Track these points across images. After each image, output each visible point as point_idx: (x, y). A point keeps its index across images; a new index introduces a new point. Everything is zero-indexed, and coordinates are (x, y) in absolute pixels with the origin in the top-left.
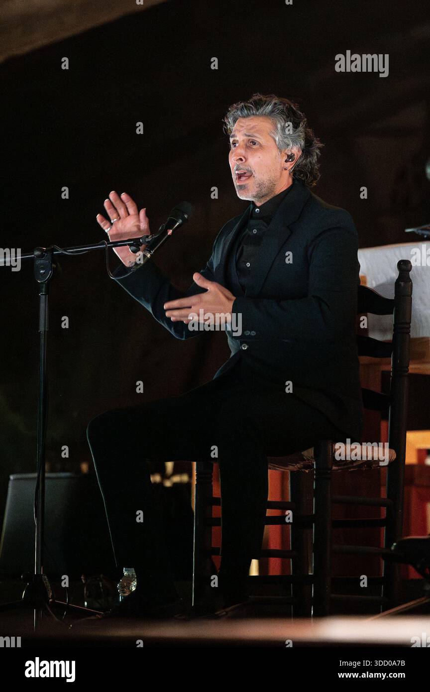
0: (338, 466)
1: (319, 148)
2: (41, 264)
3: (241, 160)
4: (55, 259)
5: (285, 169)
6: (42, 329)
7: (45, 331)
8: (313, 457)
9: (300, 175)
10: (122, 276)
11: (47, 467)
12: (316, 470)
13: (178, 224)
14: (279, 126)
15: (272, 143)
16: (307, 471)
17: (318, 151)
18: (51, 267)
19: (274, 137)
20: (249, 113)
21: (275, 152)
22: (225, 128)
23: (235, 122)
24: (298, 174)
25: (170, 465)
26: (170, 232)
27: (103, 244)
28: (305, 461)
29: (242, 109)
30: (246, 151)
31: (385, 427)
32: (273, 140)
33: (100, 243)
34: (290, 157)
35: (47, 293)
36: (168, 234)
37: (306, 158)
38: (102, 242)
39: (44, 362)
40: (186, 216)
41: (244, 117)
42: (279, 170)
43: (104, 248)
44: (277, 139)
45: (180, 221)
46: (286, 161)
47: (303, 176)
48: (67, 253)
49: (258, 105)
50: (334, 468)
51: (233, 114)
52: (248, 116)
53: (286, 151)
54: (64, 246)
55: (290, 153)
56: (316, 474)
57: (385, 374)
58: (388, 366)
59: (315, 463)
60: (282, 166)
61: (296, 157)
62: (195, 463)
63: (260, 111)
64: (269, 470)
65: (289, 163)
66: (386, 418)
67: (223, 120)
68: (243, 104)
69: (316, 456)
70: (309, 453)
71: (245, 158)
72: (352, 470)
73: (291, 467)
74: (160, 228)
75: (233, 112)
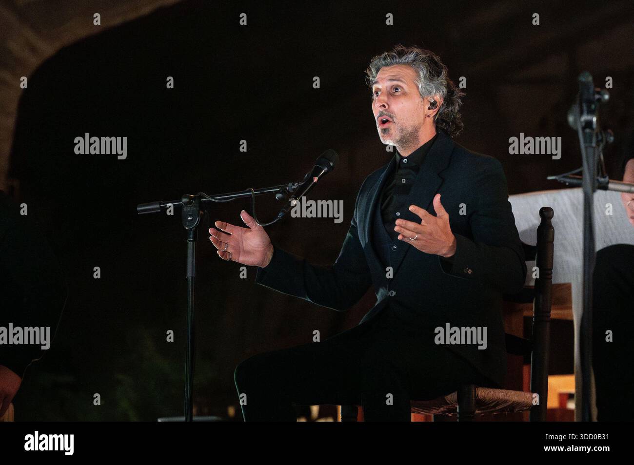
0: (481, 410)
1: (460, 98)
2: (189, 212)
3: (384, 106)
4: (202, 206)
5: (429, 116)
6: (190, 274)
7: (192, 277)
8: (456, 400)
9: (442, 124)
10: (268, 223)
11: (194, 410)
12: (460, 413)
13: (324, 171)
14: (422, 74)
15: (414, 90)
16: (450, 415)
17: (460, 101)
18: (199, 213)
19: (418, 83)
20: (393, 61)
21: (417, 100)
22: (367, 79)
23: (378, 70)
24: (440, 122)
25: (315, 409)
26: (316, 180)
27: (250, 191)
28: (449, 404)
29: (385, 59)
30: (388, 98)
31: (527, 372)
32: (415, 88)
33: (246, 190)
34: (433, 105)
35: (194, 240)
36: (314, 181)
37: (448, 106)
38: (248, 189)
39: (192, 306)
40: (331, 164)
41: (387, 65)
42: (422, 117)
43: (250, 196)
44: (420, 87)
45: (326, 169)
46: (429, 109)
47: (446, 126)
48: (214, 200)
49: (401, 54)
50: (477, 412)
51: (376, 64)
52: (391, 64)
53: (429, 98)
54: (212, 194)
55: (432, 101)
56: (459, 418)
57: (527, 319)
58: (530, 311)
59: (458, 407)
60: (426, 113)
61: (438, 104)
62: (340, 408)
63: (403, 59)
64: (412, 414)
65: (431, 111)
66: (528, 363)
67: (365, 71)
68: (386, 53)
69: (460, 401)
70: (452, 397)
71: (388, 104)
72: (495, 413)
73: (435, 411)
74: (306, 176)
75: (376, 61)
